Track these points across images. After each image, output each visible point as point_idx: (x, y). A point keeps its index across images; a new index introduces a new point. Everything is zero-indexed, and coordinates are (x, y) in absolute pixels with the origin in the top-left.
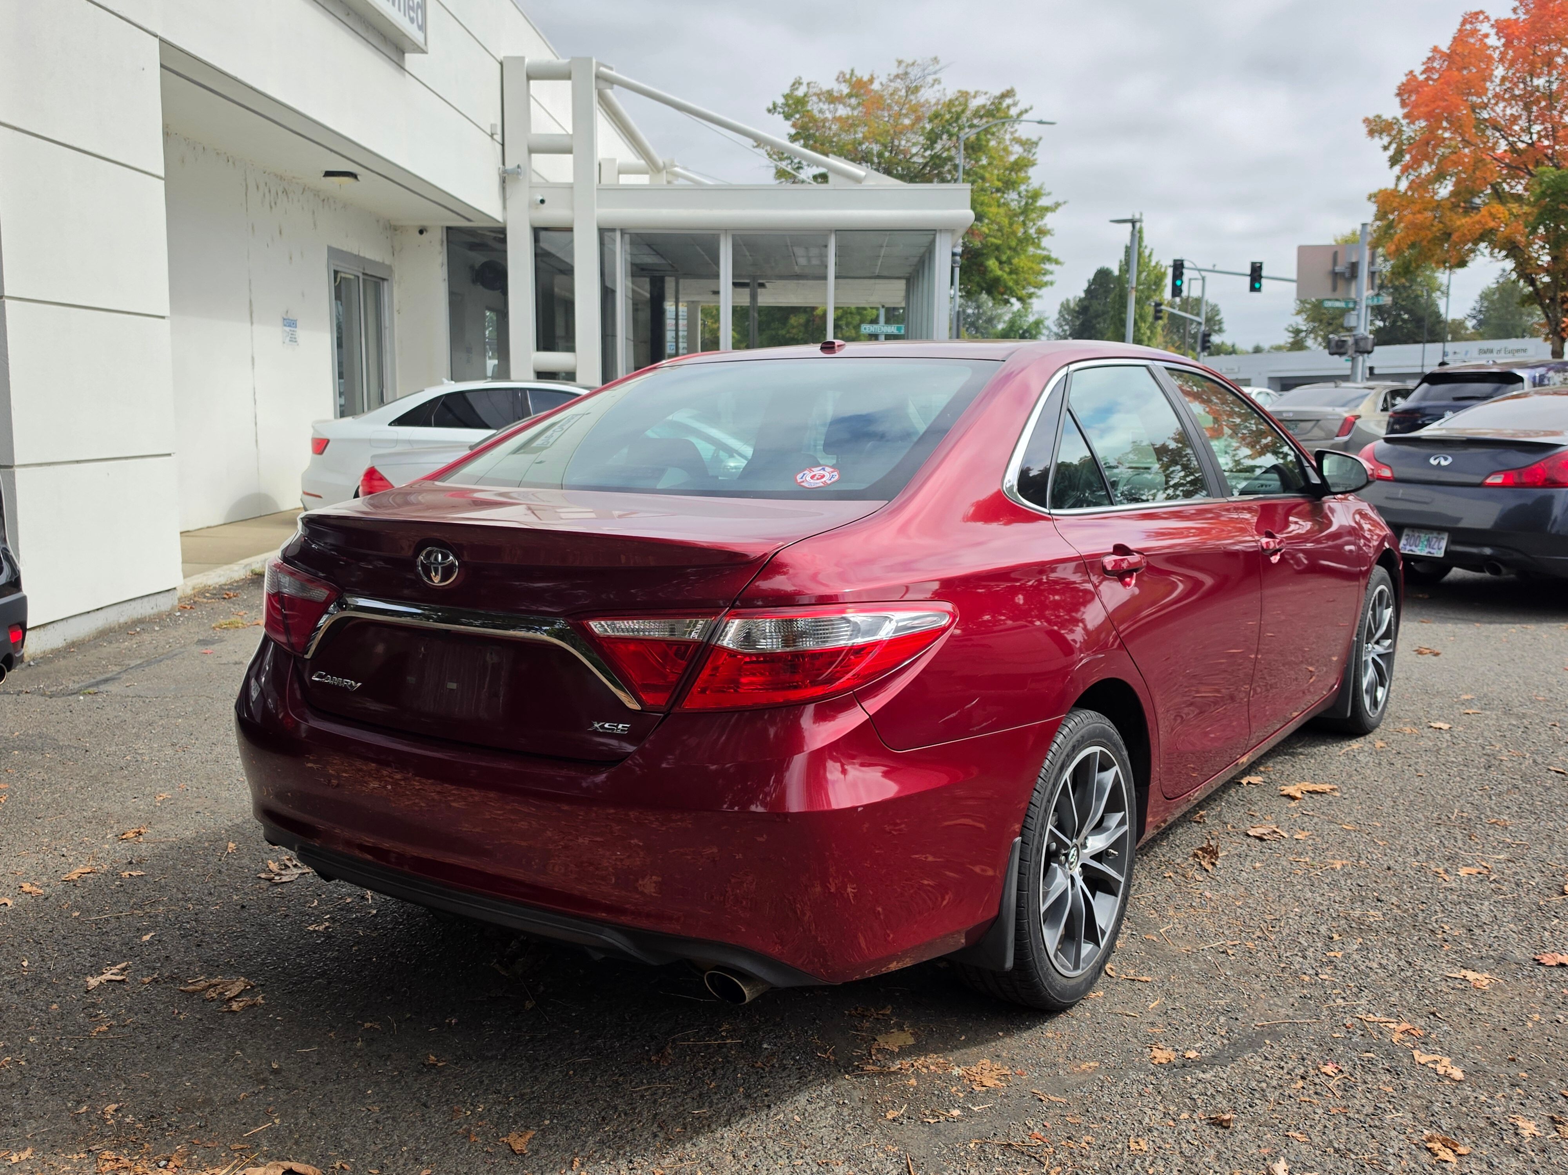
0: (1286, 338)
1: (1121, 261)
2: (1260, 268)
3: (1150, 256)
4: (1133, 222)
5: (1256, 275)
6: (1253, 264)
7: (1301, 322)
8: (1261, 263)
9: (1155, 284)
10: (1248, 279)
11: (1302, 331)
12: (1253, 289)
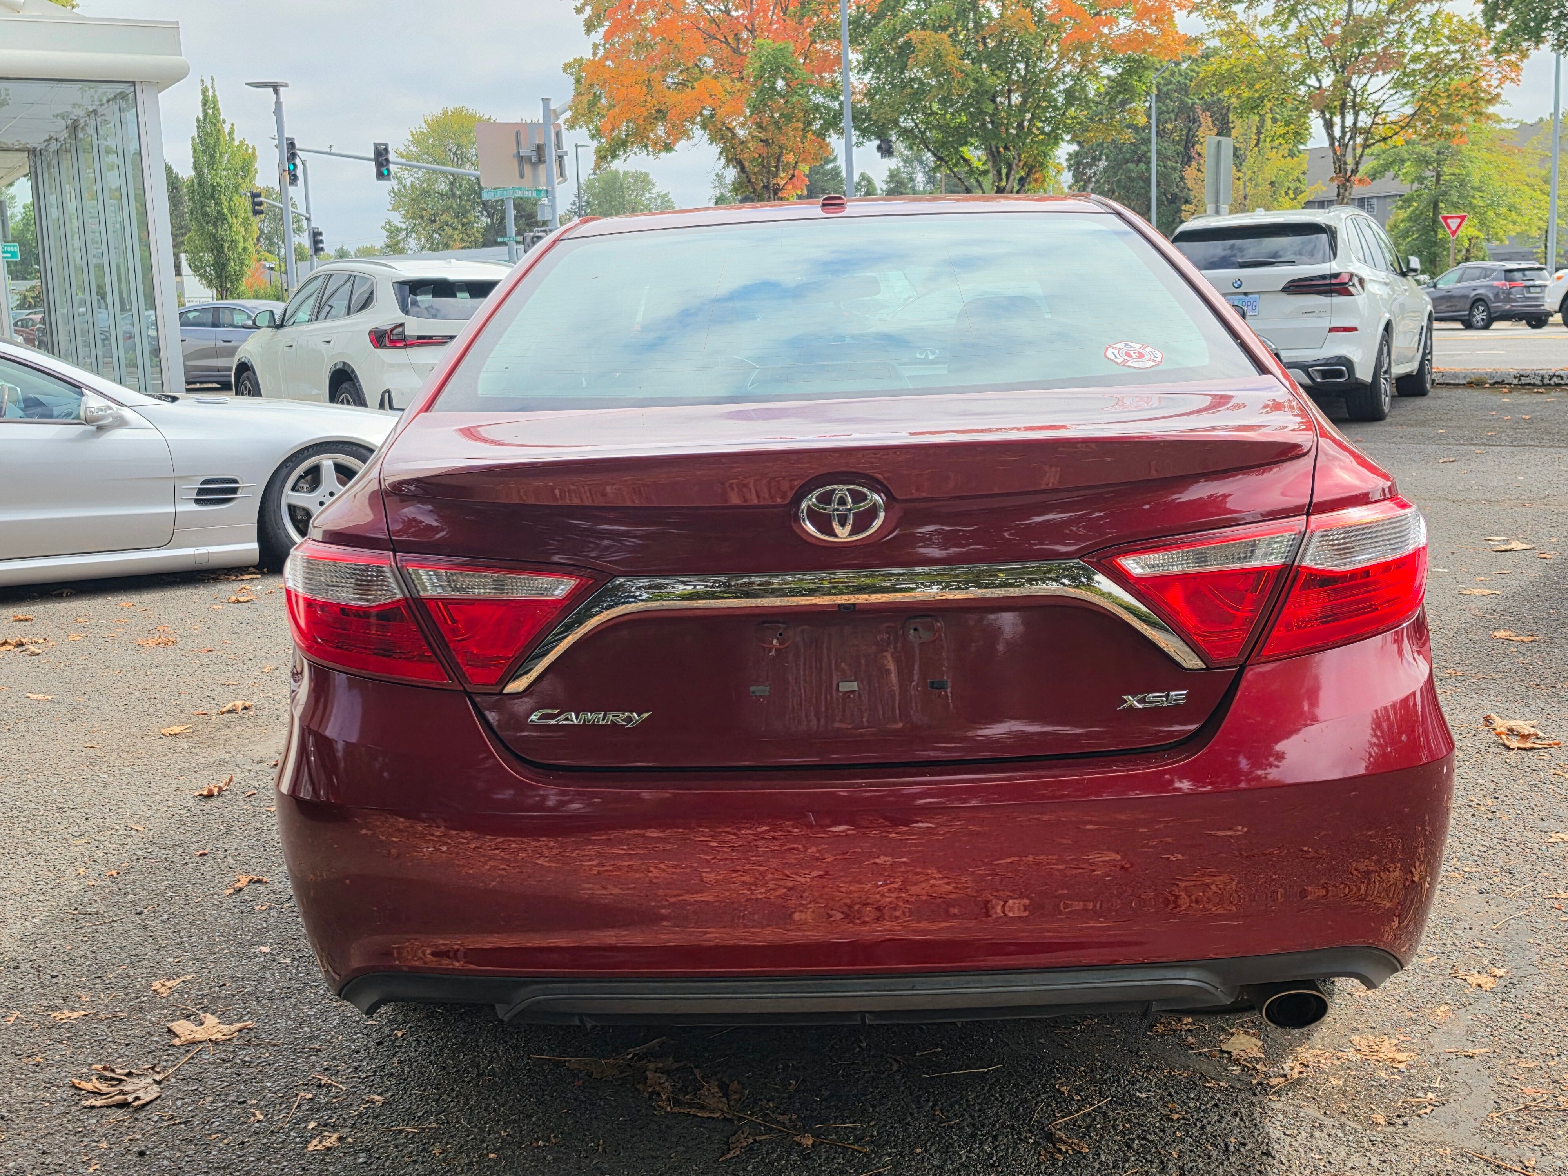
0: (380, 240)
1: (193, 139)
2: (386, 150)
3: (231, 133)
4: (275, 88)
5: (382, 159)
6: (376, 145)
7: (398, 220)
8: (386, 145)
9: (243, 168)
10: (373, 164)
11: (402, 230)
12: (380, 176)
